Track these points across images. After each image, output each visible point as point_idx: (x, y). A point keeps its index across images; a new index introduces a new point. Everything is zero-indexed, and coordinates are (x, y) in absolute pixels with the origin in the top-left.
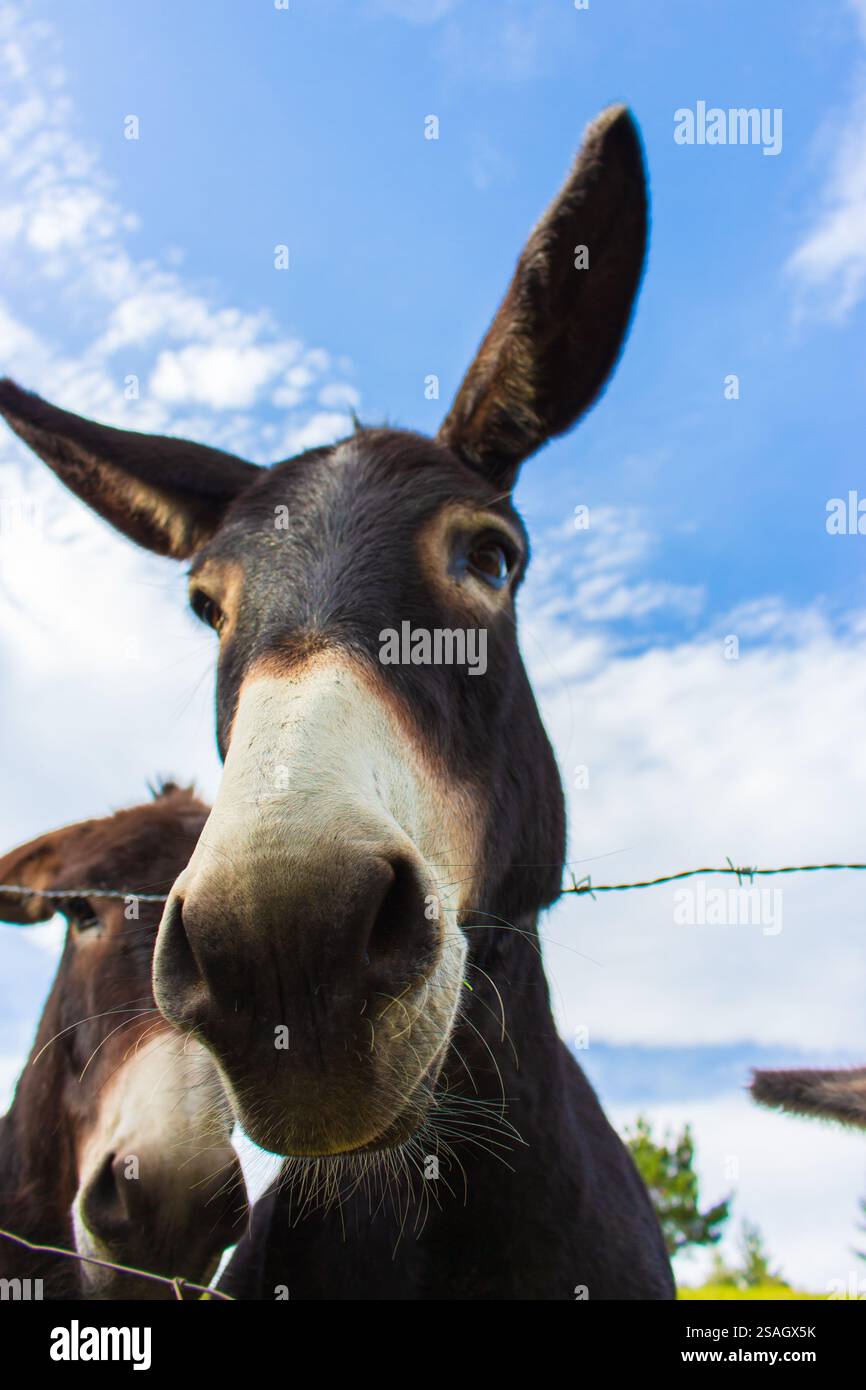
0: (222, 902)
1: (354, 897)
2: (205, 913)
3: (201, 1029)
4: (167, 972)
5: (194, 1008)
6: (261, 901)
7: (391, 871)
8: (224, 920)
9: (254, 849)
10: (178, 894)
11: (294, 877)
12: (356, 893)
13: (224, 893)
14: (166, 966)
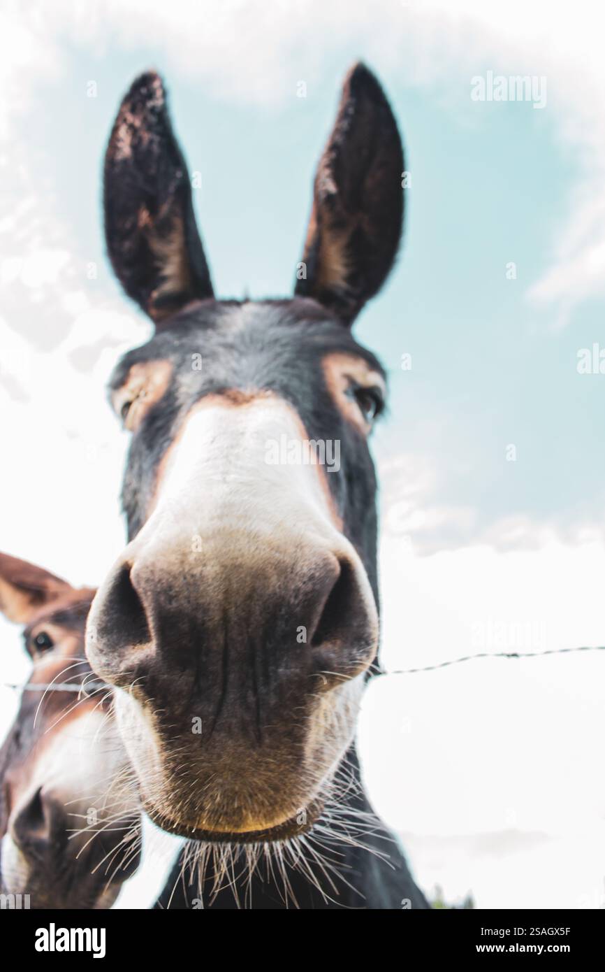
0: (182, 562)
1: (312, 578)
2: (162, 570)
3: (140, 682)
4: (104, 631)
5: (136, 662)
6: (223, 566)
7: (338, 569)
8: (182, 579)
9: (220, 517)
10: (127, 559)
11: (257, 549)
12: (313, 574)
13: (184, 554)
14: (104, 625)
